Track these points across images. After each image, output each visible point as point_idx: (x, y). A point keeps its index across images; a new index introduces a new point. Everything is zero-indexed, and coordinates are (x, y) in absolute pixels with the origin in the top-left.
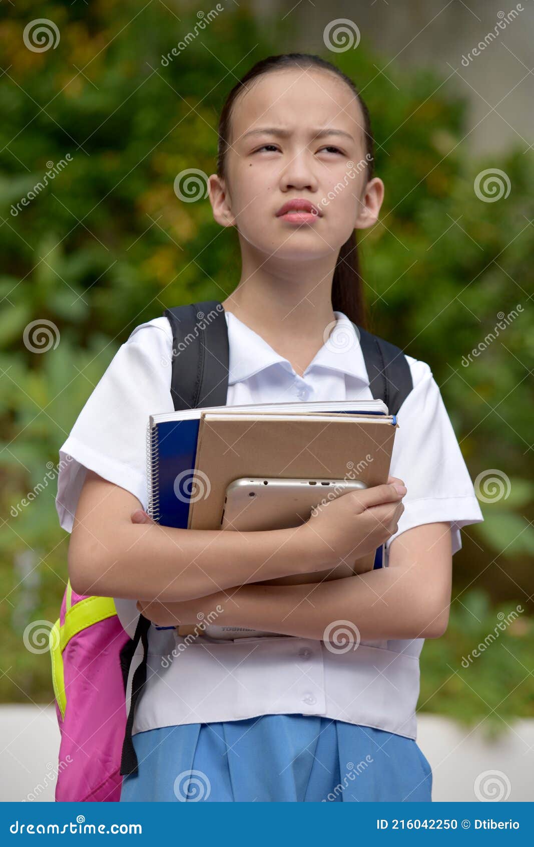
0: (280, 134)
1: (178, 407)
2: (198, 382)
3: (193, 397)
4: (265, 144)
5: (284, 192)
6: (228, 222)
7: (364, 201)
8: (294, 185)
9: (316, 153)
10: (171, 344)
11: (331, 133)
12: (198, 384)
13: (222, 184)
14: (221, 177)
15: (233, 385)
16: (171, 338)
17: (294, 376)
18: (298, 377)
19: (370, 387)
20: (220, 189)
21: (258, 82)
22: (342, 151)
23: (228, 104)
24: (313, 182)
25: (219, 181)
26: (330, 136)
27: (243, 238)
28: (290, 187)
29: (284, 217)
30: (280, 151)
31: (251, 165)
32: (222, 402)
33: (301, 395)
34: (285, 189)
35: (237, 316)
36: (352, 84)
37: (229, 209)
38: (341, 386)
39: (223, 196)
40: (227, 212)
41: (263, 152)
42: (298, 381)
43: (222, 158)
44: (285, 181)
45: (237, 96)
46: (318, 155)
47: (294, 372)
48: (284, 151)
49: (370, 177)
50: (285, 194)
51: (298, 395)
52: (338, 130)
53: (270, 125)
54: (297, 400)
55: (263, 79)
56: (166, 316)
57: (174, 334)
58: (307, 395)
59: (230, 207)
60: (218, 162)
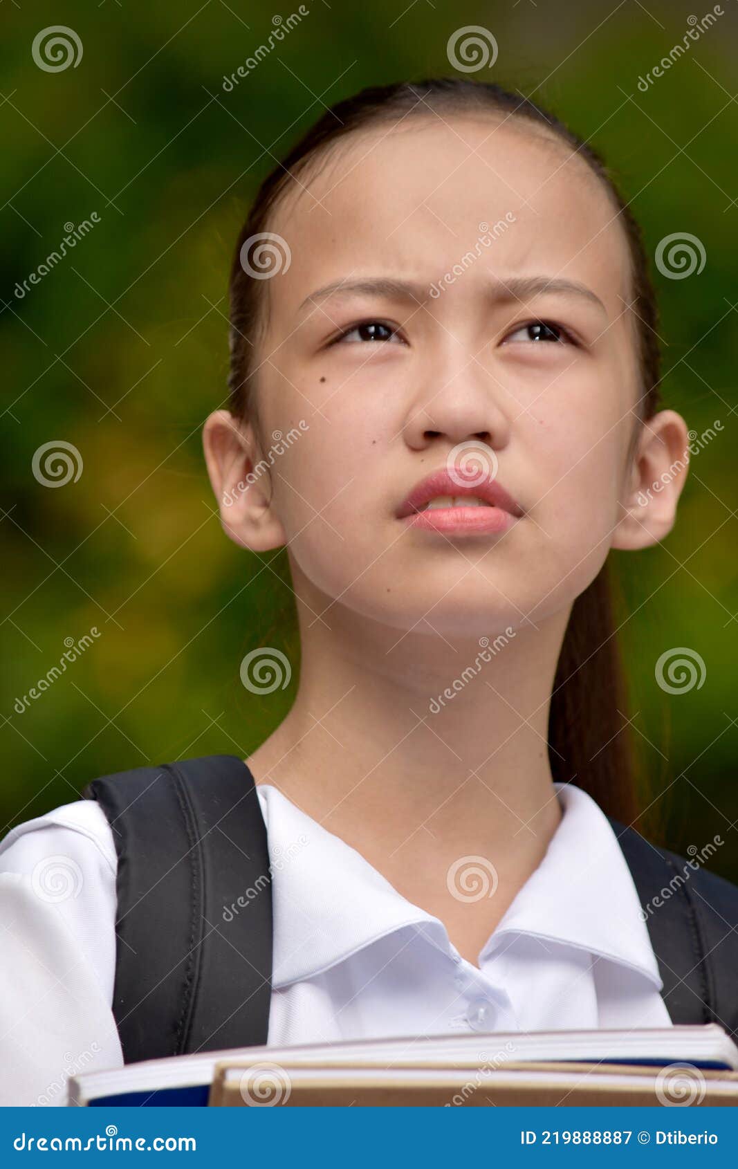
0: (402, 294)
1: (134, 1052)
2: (188, 983)
3: (175, 1027)
4: (360, 321)
5: (414, 450)
6: (261, 537)
7: (635, 474)
8: (441, 430)
9: (500, 344)
10: (112, 875)
11: (541, 287)
12: (188, 986)
13: (245, 437)
14: (242, 417)
15: (285, 989)
16: (112, 858)
17: (454, 964)
18: (465, 965)
19: (662, 993)
20: (240, 449)
21: (338, 157)
22: (575, 336)
23: (255, 219)
24: (495, 422)
25: (236, 430)
26: (538, 296)
27: (305, 579)
28: (432, 436)
29: (415, 519)
30: (404, 340)
31: (323, 380)
32: (255, 1034)
33: (475, 1017)
34: (420, 441)
35: (292, 797)
36: (595, 157)
37: (266, 505)
38: (584, 990)
39: (248, 467)
40: (258, 512)
41: (353, 342)
42: (463, 977)
43: (242, 362)
44: (420, 419)
45: (280, 197)
46: (506, 348)
47: (454, 951)
48: (413, 340)
49: (650, 410)
50: (419, 457)
51: (465, 1015)
52: (559, 281)
53: (373, 272)
54: (464, 1028)
55: (351, 147)
56: (94, 799)
57: (119, 850)
58: (491, 1015)
59: (269, 499)
60: (230, 377)
